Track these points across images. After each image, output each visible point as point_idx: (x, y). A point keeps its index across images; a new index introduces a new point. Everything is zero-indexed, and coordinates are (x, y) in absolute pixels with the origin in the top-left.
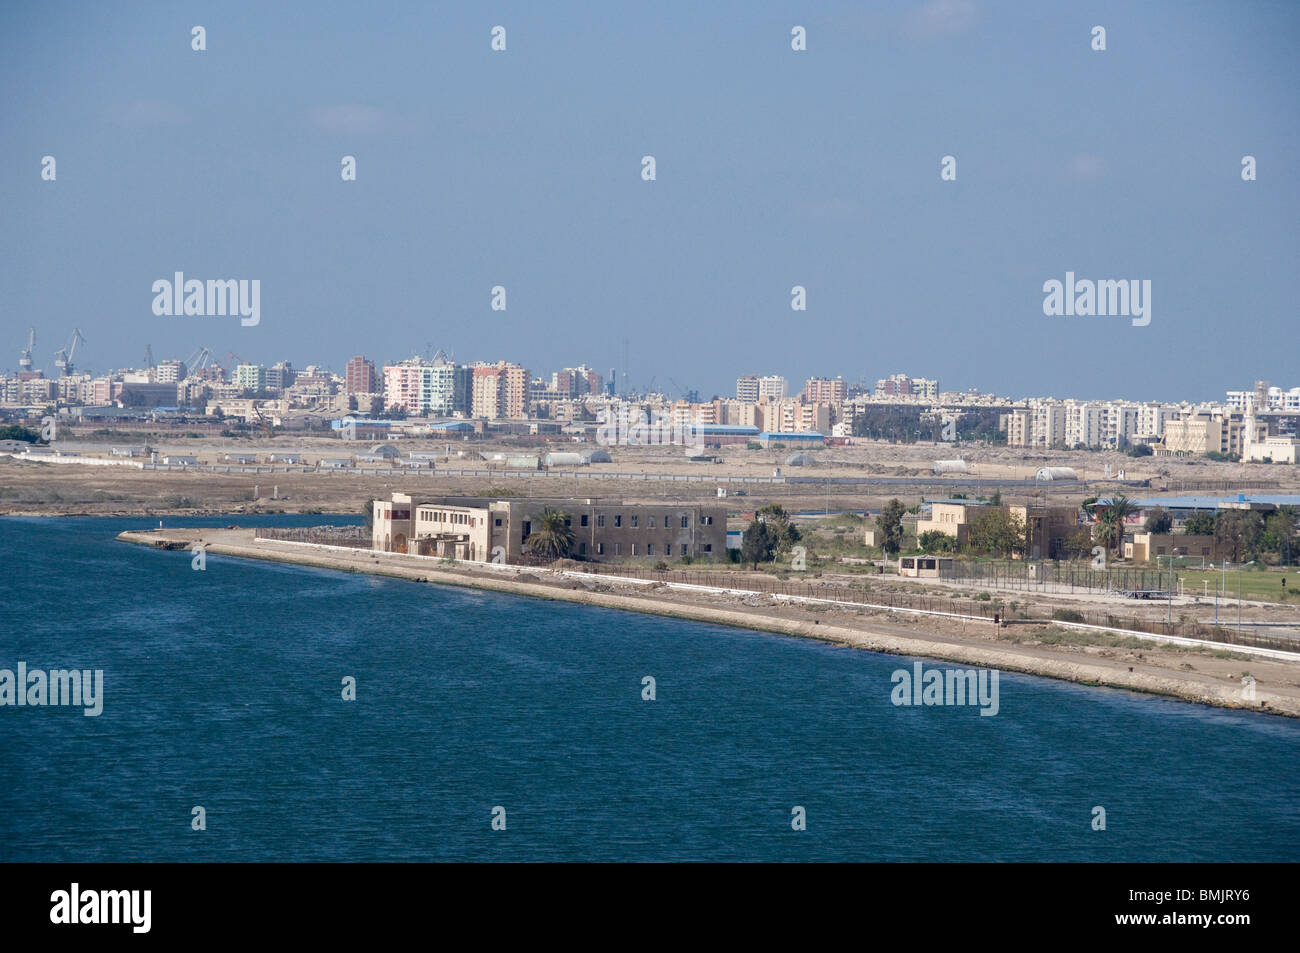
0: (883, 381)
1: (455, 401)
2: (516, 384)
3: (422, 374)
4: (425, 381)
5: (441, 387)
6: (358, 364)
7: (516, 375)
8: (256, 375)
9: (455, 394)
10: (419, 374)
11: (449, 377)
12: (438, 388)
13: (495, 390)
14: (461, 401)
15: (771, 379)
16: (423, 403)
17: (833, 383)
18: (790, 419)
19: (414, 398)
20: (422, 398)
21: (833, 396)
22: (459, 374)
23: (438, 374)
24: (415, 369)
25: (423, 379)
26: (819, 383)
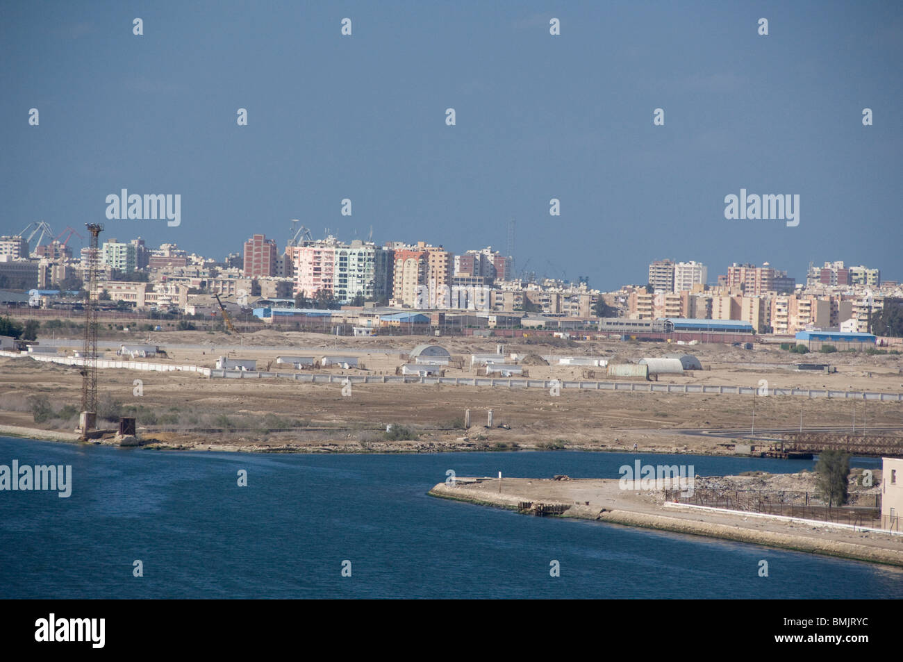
0: (817, 269)
1: (375, 287)
2: (437, 268)
3: (338, 256)
4: (341, 264)
5: (360, 271)
6: (258, 244)
7: (437, 259)
8: (124, 254)
9: (375, 279)
10: (334, 256)
11: (369, 260)
12: (356, 273)
13: (416, 275)
14: (381, 287)
15: (688, 265)
16: (338, 289)
17: (759, 270)
18: (784, 313)
19: (327, 283)
20: (337, 283)
21: (758, 284)
22: (381, 257)
23: (356, 257)
24: (329, 249)
25: (339, 262)
26: (743, 270)
